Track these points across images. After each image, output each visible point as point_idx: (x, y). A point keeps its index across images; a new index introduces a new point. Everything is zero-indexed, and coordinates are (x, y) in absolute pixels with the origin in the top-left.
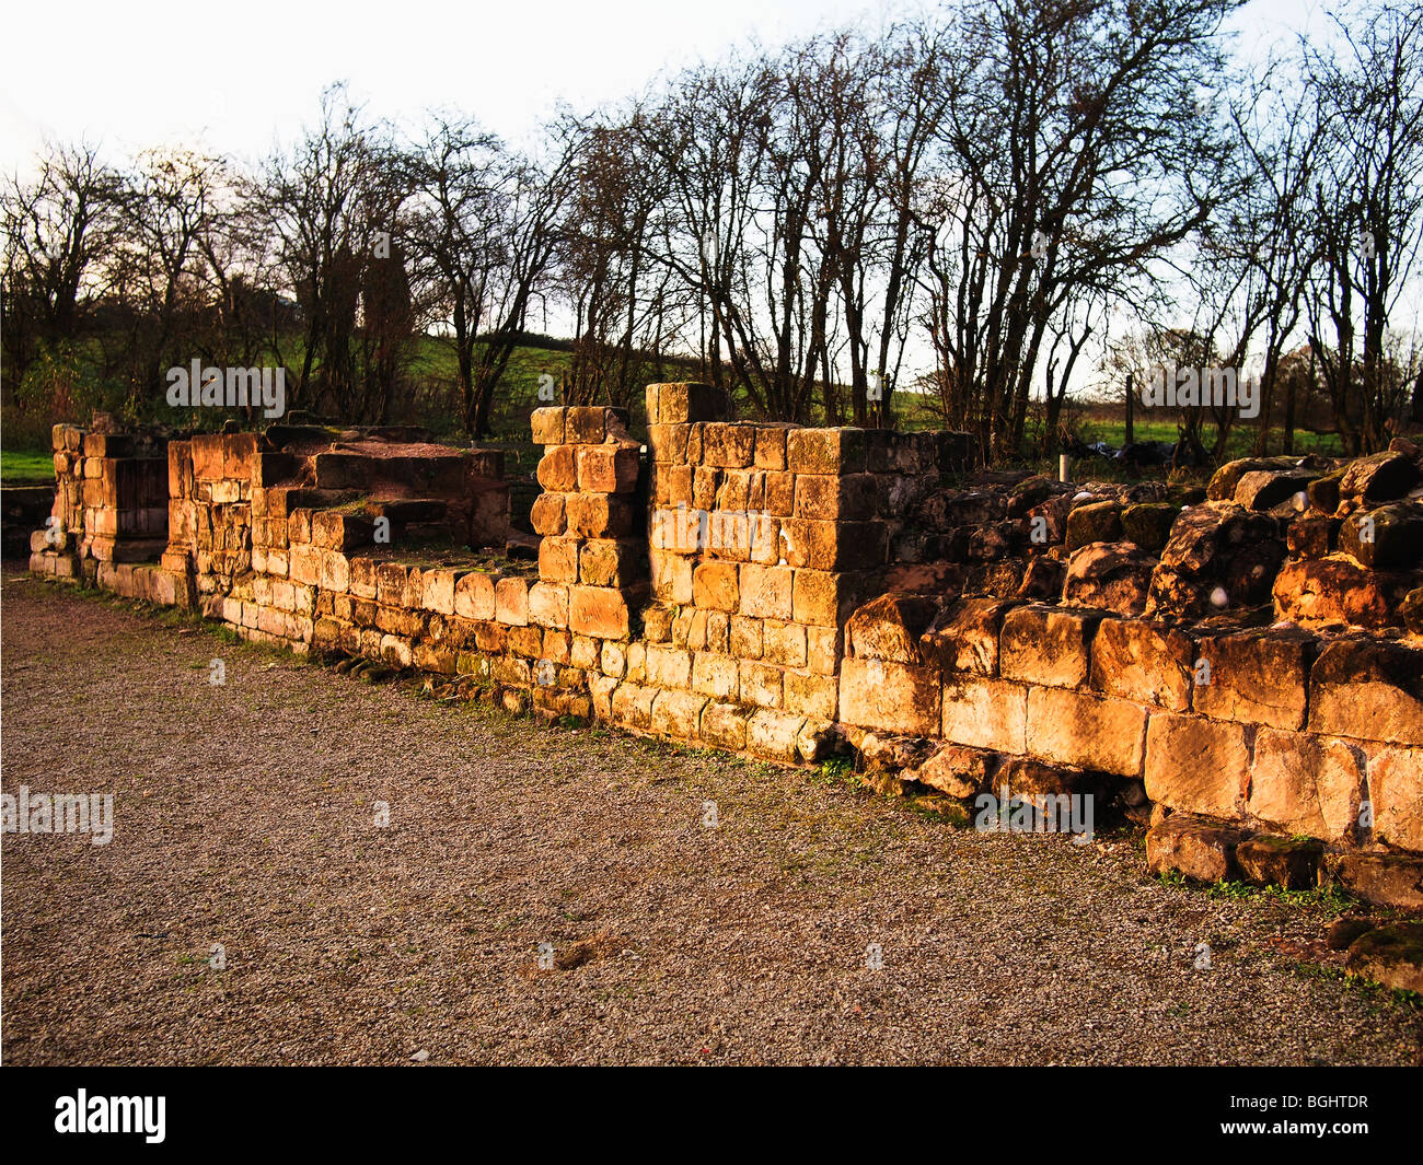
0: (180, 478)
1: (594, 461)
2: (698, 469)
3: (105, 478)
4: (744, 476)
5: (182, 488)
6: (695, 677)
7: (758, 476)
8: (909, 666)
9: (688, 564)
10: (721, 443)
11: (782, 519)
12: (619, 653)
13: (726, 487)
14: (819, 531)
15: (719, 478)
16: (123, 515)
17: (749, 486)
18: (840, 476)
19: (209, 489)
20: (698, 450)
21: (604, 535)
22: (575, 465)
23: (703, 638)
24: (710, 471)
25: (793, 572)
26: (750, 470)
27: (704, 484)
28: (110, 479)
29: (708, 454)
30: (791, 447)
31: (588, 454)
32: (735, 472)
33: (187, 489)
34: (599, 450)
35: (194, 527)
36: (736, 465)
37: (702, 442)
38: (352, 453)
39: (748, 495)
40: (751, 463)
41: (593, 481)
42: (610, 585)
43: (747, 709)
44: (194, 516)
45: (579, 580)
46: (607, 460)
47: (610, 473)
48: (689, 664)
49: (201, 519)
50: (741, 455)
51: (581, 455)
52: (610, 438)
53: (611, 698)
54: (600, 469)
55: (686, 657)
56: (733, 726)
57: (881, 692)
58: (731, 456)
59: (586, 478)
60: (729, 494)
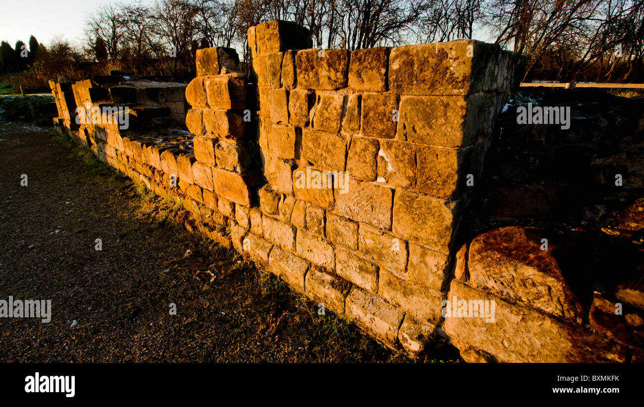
1: (216, 87)
2: (292, 92)
4: (337, 98)
6: (298, 246)
7: (352, 97)
8: (558, 320)
9: (288, 167)
10: (313, 68)
11: (382, 141)
12: (245, 215)
13: (318, 107)
14: (430, 158)
15: (311, 99)
17: (343, 107)
18: (466, 98)
20: (292, 73)
21: (228, 137)
22: (205, 90)
23: (303, 221)
24: (302, 92)
25: (393, 191)
26: (343, 92)
27: (298, 105)
29: (300, 78)
30: (395, 66)
31: (211, 82)
32: (327, 94)
34: (217, 79)
36: (329, 87)
37: (295, 68)
38: (128, 87)
39: (342, 116)
40: (345, 85)
41: (216, 101)
42: (235, 170)
43: (345, 286)
45: (216, 165)
46: (223, 86)
47: (226, 95)
48: (293, 235)
50: (333, 78)
51: (207, 83)
52: (224, 70)
53: (242, 243)
54: (220, 92)
55: (290, 230)
56: (333, 296)
57: (511, 332)
58: (323, 80)
59: (212, 99)
60: (322, 114)
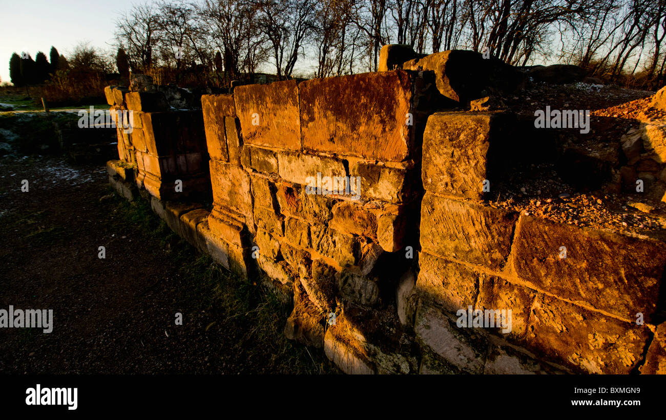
0: (220, 138)
3: (145, 129)
5: (225, 150)
16: (165, 161)
19: (272, 161)
28: (148, 129)
33: (232, 152)
35: (248, 199)
44: (245, 187)
49: (258, 194)
